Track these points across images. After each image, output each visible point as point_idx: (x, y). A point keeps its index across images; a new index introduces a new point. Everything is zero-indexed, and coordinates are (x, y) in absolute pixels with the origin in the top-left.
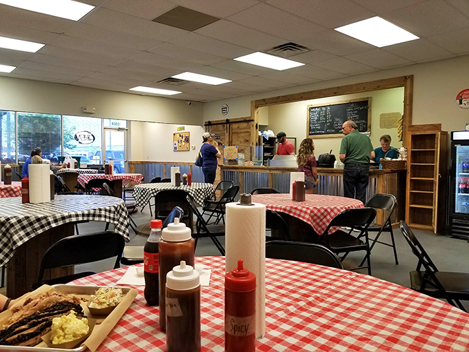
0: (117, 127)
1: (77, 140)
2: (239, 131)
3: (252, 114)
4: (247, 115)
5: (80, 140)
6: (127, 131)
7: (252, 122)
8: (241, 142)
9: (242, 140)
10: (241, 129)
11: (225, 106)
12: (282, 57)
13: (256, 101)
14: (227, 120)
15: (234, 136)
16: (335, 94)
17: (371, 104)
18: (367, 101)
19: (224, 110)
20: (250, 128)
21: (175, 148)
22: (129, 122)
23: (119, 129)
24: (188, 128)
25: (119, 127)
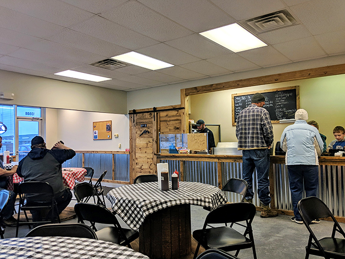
0: (31, 116)
2: (168, 119)
3: (182, 101)
4: (176, 103)
6: (42, 120)
7: (183, 110)
8: (170, 130)
9: (172, 128)
10: (170, 117)
13: (186, 89)
14: (155, 108)
15: (163, 124)
16: (276, 81)
17: (299, 92)
18: (295, 90)
20: (180, 116)
21: (95, 137)
23: (33, 119)
25: (33, 116)
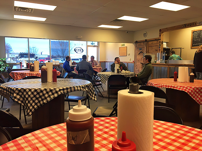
1: (76, 51)
3: (160, 36)
4: (157, 36)
5: (77, 52)
6: (98, 47)
7: (160, 41)
8: (153, 51)
9: (154, 50)
10: (153, 44)
11: (145, 33)
12: (178, 4)
14: (146, 40)
15: (150, 48)
19: (145, 35)
22: (98, 43)
23: (94, 46)
24: (126, 45)
25: (94, 45)
